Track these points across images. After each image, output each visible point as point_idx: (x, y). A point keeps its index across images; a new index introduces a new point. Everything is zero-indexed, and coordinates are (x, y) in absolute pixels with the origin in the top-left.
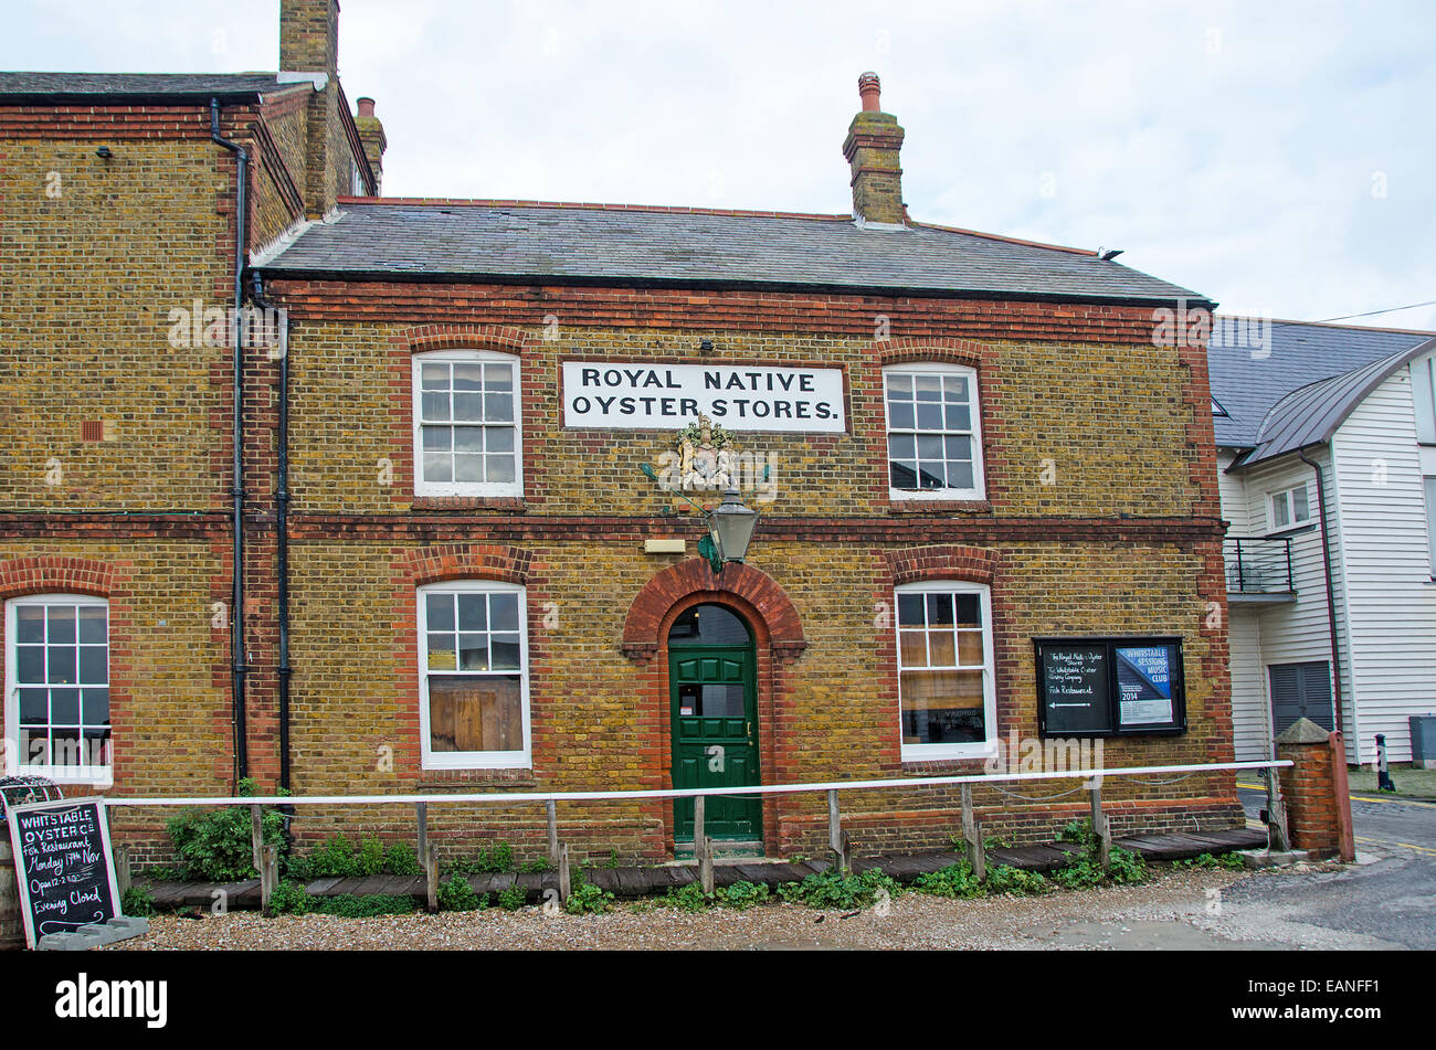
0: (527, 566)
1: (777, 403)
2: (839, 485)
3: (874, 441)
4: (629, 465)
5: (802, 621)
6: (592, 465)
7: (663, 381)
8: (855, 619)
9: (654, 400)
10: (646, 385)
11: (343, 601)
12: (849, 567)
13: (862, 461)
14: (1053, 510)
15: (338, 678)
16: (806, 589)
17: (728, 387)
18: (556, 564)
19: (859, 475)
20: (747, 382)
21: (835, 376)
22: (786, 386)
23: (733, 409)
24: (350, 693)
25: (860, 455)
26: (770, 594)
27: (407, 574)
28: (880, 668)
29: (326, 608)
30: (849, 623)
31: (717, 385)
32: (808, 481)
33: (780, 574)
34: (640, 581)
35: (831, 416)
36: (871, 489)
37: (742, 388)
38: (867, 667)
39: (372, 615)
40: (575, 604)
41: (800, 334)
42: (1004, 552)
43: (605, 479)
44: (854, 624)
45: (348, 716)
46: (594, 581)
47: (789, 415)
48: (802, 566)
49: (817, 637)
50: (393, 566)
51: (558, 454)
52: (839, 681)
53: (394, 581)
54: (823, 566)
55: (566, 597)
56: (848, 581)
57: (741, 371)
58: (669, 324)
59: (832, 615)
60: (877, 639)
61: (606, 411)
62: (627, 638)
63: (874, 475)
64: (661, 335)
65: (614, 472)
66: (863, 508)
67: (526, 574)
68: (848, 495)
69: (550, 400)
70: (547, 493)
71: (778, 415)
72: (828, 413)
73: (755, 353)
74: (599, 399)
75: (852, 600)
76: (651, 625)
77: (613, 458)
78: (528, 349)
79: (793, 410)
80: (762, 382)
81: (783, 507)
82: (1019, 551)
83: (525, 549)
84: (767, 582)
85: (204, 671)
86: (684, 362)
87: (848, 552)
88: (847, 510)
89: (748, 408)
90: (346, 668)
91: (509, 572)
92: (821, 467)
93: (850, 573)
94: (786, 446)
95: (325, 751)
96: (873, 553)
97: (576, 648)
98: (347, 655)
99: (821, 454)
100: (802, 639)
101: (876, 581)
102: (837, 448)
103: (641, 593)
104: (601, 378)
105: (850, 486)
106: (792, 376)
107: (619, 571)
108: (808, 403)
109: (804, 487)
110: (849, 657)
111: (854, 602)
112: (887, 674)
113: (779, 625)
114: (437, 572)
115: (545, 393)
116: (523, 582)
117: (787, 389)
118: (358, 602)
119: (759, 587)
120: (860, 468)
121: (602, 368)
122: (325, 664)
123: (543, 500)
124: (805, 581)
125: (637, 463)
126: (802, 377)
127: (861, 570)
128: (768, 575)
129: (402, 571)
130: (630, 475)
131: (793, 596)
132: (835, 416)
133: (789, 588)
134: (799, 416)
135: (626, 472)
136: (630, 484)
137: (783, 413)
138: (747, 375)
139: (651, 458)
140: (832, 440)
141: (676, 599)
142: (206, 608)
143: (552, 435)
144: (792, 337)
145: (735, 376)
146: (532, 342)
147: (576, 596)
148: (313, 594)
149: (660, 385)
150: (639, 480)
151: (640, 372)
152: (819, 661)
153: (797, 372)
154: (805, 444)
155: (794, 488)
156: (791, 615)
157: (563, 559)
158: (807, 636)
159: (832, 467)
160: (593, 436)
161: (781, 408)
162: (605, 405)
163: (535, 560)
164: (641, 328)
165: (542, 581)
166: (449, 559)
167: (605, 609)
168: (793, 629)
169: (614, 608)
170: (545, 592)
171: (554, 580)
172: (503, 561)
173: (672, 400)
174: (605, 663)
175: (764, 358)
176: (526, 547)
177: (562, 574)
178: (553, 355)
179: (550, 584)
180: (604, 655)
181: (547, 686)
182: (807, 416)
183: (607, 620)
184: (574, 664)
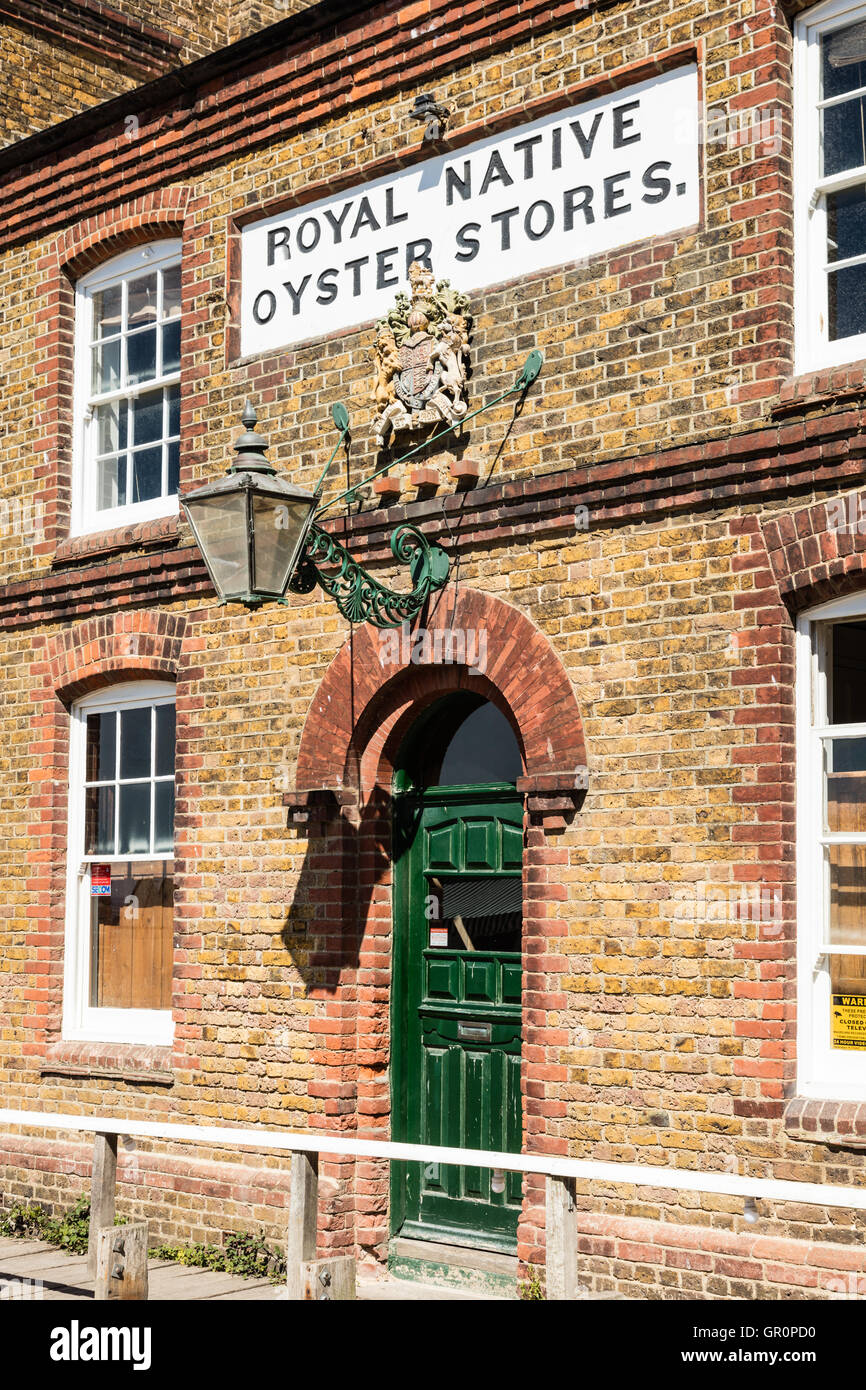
0: (178, 648)
1: (569, 194)
2: (671, 366)
3: (750, 228)
4: (317, 414)
5: (584, 722)
7: (380, 212)
8: (690, 707)
9: (365, 260)
10: (354, 234)
12: (686, 574)
13: (720, 289)
16: (597, 641)
17: (484, 190)
18: (214, 638)
19: (714, 329)
20: (514, 162)
21: (683, 86)
22: (586, 145)
23: (489, 235)
25: (718, 274)
26: (531, 659)
27: (46, 682)
28: (741, 835)
30: (678, 720)
31: (466, 196)
32: (611, 372)
33: (549, 610)
34: (326, 657)
35: (673, 189)
36: (740, 359)
37: (508, 181)
38: (713, 834)
40: (235, 715)
44: (689, 721)
46: (263, 665)
47: (590, 219)
48: (588, 586)
49: (610, 758)
50: (31, 670)
51: (222, 417)
52: (654, 869)
53: (36, 696)
54: (631, 579)
55: (225, 702)
56: (679, 610)
57: (508, 143)
60: (739, 757)
61: (296, 310)
62: (302, 778)
63: (747, 320)
64: (368, 113)
65: (295, 434)
66: (717, 415)
67: (176, 662)
68: (687, 387)
71: (569, 225)
72: (664, 184)
73: (520, 91)
74: (287, 285)
75: (689, 660)
76: (336, 750)
77: (294, 402)
78: (192, 219)
79: (598, 204)
80: (542, 153)
81: (559, 446)
83: (177, 615)
84: (527, 631)
86: (409, 161)
87: (682, 535)
88: (683, 426)
89: (516, 223)
91: (156, 661)
92: (641, 329)
93: (686, 588)
94: (571, 299)
96: (739, 528)
99: (638, 296)
100: (583, 766)
101: (741, 602)
102: (671, 271)
103: (324, 684)
104: (292, 242)
105: (693, 361)
106: (599, 116)
107: (293, 639)
108: (626, 175)
109: (601, 388)
110: (676, 808)
111: (692, 666)
112: (755, 852)
114: (77, 674)
115: (211, 299)
116: (170, 677)
117: (587, 155)
119: (511, 644)
120: (715, 309)
121: (293, 221)
124: (596, 622)
125: (327, 405)
126: (618, 111)
127: (710, 575)
128: (528, 614)
129: (43, 677)
130: (318, 434)
131: (569, 661)
132: (681, 188)
133: (562, 642)
134: (611, 211)
135: (310, 430)
136: (314, 453)
137: (579, 216)
138: (518, 146)
139: (347, 390)
140: (664, 252)
141: (374, 690)
143: (217, 384)
145: (496, 160)
146: (196, 204)
147: (237, 700)
149: (376, 226)
150: (329, 440)
151: (348, 206)
152: (616, 819)
153: (607, 106)
154: (607, 279)
155: (585, 395)
156: (565, 706)
157: (225, 626)
158: (593, 758)
159: (659, 320)
160: (269, 366)
161: (575, 205)
162: (296, 296)
163: (189, 635)
164: (341, 112)
165: (196, 674)
166: (89, 649)
167: (274, 721)
168: (571, 746)
169: (287, 717)
170: (199, 694)
171: (211, 669)
172: (152, 643)
173: (394, 250)
174: (268, 834)
175: (537, 98)
176: (177, 610)
177: (221, 656)
178: (223, 219)
179: (205, 679)
180: (268, 819)
181: (196, 883)
182: (626, 208)
183: (276, 745)
184: (233, 836)
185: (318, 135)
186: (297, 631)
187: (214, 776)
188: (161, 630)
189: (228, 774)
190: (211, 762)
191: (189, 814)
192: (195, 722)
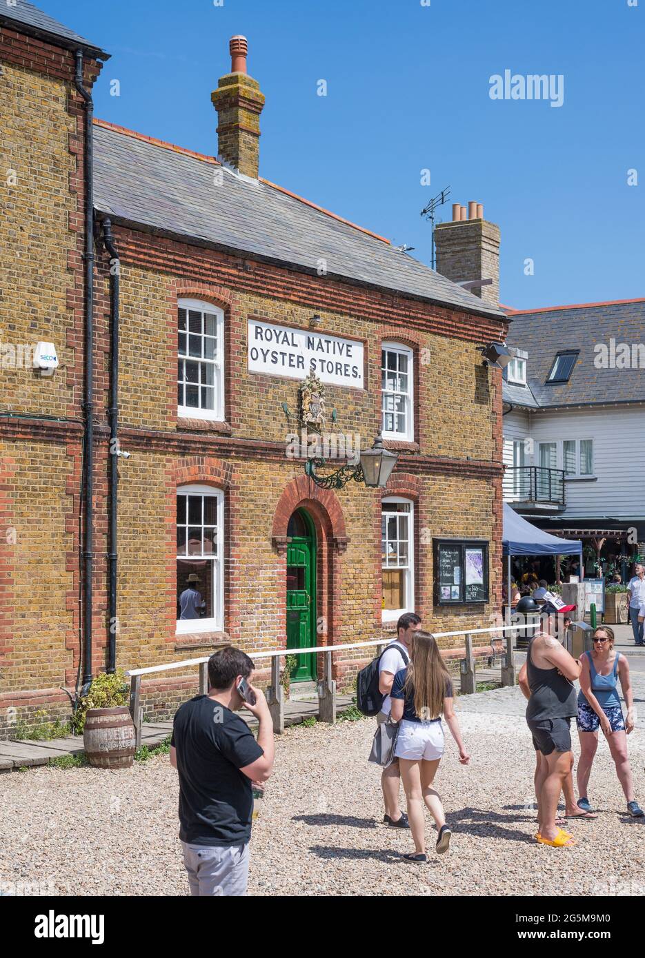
0: (230, 477)
1: (337, 364)
3: (376, 397)
4: (277, 403)
5: (346, 523)
6: (261, 401)
7: (290, 340)
9: (286, 354)
10: (283, 343)
11: (140, 499)
12: (364, 486)
13: (371, 410)
14: (443, 452)
15: (136, 562)
16: (348, 500)
17: (317, 349)
18: (244, 475)
19: (370, 421)
20: (324, 345)
21: (361, 348)
22: (341, 352)
23: (319, 365)
24: (143, 575)
25: (371, 406)
26: (334, 503)
27: (173, 479)
28: (375, 557)
29: (131, 505)
30: (364, 525)
31: (313, 349)
32: (350, 423)
34: (281, 491)
35: (358, 376)
36: (374, 431)
37: (323, 350)
38: (370, 557)
39: (155, 512)
40: (252, 507)
41: (351, 316)
42: (424, 479)
43: (267, 413)
44: (366, 526)
45: (141, 593)
46: (260, 489)
47: (341, 374)
49: (352, 534)
50: (167, 473)
51: (246, 391)
52: (358, 566)
53: (167, 484)
55: (247, 501)
56: (363, 495)
57: (324, 338)
58: (297, 299)
59: (358, 519)
60: (375, 536)
61: (264, 360)
62: (275, 532)
63: (376, 421)
64: (294, 306)
65: (271, 408)
67: (230, 482)
68: (365, 434)
69: (243, 348)
70: (241, 421)
71: (337, 374)
72: (357, 374)
73: (331, 327)
74: (262, 349)
75: (365, 509)
76: (285, 523)
77: (270, 396)
78: (235, 307)
79: (343, 370)
80: (331, 347)
82: (429, 479)
84: (333, 494)
85: (61, 557)
86: (301, 328)
88: (365, 445)
89: (325, 364)
90: (141, 554)
91: (222, 480)
92: (356, 414)
93: (365, 489)
94: (342, 397)
95: (128, 623)
97: (252, 540)
98: (142, 544)
99: (356, 404)
100: (345, 535)
101: (375, 496)
102: (362, 400)
103: (281, 500)
104: (264, 335)
105: (366, 428)
106: (344, 345)
107: (271, 482)
108: (349, 366)
109: (348, 427)
110: (364, 549)
113: (337, 525)
114: (188, 478)
115: (242, 343)
116: (228, 488)
117: (341, 354)
118: (148, 501)
119: (329, 497)
120: (370, 415)
121: (265, 327)
122: (130, 551)
123: (238, 427)
124: (348, 495)
125: (281, 402)
126: (348, 346)
129: (170, 477)
130: (277, 411)
131: (342, 505)
132: (360, 377)
133: (340, 499)
134: (346, 375)
135: (276, 409)
136: (277, 418)
137: (339, 372)
138: (325, 341)
139: (287, 399)
140: (359, 394)
141: (296, 505)
142: (63, 503)
143: (244, 376)
144: (347, 318)
145: (320, 342)
146: (235, 302)
147: (252, 501)
148: (125, 493)
149: (288, 344)
150: (282, 415)
151: (281, 332)
152: (353, 551)
153: (346, 342)
154: (350, 396)
155: (344, 427)
156: (342, 518)
157: (247, 472)
158: (348, 534)
159: (360, 414)
160: (262, 379)
161: (338, 368)
162: (265, 355)
163: (234, 472)
164: (285, 300)
165: (237, 488)
166: (194, 468)
167: (265, 510)
168: (342, 528)
169: (269, 510)
170: (239, 496)
171: (243, 487)
172: (220, 472)
173: (294, 356)
174: (264, 551)
175: (335, 331)
176: (230, 462)
177: (246, 483)
178: (245, 313)
179: (240, 491)
180: (264, 545)
181: (238, 568)
182: (349, 375)
183: (265, 519)
184: (251, 552)
185: (278, 304)
186: (271, 479)
187: (245, 528)
188: (224, 468)
189: (250, 528)
190: (243, 523)
191: (235, 542)
192: (237, 507)
